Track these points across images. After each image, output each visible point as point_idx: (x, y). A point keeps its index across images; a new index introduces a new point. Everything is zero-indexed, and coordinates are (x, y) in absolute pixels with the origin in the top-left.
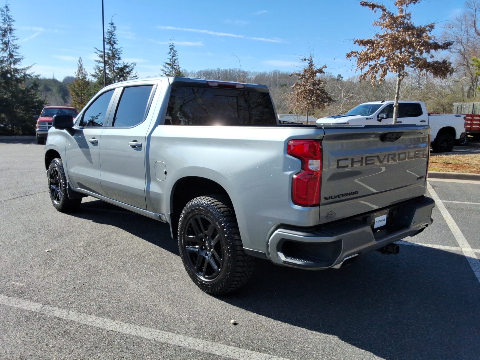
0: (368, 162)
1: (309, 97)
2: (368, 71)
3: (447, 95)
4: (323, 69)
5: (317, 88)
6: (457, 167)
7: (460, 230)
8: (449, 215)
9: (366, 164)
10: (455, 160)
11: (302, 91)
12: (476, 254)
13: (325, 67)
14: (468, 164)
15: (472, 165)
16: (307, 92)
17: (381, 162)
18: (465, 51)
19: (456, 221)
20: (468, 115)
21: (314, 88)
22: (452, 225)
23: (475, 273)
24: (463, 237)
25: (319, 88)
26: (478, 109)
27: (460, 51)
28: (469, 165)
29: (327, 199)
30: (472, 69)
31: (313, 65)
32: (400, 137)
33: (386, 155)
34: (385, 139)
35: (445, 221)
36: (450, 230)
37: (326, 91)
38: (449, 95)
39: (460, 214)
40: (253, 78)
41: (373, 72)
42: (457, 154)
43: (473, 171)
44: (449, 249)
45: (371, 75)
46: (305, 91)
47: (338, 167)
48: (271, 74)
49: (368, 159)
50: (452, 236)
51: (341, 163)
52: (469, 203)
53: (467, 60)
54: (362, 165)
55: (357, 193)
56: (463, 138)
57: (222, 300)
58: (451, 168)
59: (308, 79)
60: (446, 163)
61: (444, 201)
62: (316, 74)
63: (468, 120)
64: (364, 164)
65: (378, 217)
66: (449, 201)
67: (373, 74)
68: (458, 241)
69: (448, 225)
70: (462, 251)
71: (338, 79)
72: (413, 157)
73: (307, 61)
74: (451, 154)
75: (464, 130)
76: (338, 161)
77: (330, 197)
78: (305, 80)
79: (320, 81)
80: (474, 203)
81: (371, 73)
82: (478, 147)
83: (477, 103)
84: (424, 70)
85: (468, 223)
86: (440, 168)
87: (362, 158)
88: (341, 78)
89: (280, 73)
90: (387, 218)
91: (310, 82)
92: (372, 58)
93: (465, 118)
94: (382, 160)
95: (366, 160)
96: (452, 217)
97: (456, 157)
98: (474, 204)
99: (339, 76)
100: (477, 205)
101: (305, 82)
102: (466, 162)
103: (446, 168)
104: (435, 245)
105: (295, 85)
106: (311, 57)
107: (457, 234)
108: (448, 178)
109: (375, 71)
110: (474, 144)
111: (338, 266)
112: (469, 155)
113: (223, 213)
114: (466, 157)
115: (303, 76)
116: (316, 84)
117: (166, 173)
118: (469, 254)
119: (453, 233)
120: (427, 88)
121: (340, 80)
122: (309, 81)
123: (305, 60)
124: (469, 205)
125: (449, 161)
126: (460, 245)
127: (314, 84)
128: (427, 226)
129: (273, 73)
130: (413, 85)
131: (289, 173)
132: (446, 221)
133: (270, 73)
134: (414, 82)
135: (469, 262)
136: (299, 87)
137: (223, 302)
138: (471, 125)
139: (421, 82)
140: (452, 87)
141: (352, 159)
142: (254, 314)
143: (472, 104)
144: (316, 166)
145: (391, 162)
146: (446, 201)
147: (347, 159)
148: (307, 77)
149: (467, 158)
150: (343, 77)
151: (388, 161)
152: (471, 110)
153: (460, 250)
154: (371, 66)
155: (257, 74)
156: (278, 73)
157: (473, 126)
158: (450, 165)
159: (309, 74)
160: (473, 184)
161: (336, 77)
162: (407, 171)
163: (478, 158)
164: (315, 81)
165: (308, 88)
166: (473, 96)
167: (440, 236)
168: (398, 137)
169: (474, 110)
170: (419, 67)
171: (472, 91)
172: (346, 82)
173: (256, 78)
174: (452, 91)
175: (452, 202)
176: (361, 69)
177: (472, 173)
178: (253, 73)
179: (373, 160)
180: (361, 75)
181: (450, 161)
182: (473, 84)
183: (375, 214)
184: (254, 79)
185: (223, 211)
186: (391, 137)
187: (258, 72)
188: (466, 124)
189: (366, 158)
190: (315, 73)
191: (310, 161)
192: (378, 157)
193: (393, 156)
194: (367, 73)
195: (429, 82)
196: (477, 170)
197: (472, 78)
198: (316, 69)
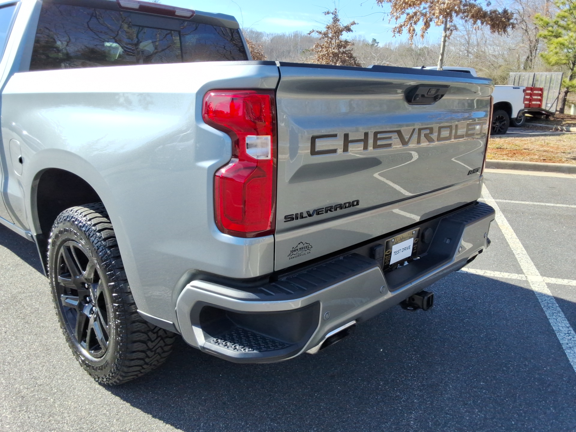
0: (379, 143)
1: (333, 62)
2: (405, 22)
3: (500, 66)
4: (351, 26)
5: (343, 51)
6: (514, 153)
7: (522, 246)
8: (505, 221)
9: (375, 146)
10: (511, 144)
11: (325, 55)
12: (549, 285)
13: (354, 23)
14: (528, 149)
15: (533, 151)
16: (330, 57)
17: (404, 143)
18: (524, 12)
19: (516, 231)
20: (528, 89)
21: (339, 52)
22: (510, 237)
23: (551, 321)
24: (528, 256)
25: (346, 51)
26: (539, 81)
27: (518, 11)
28: (529, 151)
29: (292, 219)
30: (531, 35)
31: (338, 20)
32: (442, 96)
33: (414, 130)
34: (415, 99)
35: (500, 231)
36: (509, 245)
37: (354, 55)
38: (502, 67)
39: (520, 219)
40: (268, 41)
41: (411, 24)
42: (512, 137)
43: (534, 159)
44: (508, 277)
45: (408, 26)
46: (328, 55)
47: (314, 152)
48: (291, 36)
49: (379, 136)
50: (511, 254)
51: (321, 145)
52: (531, 203)
53: (526, 23)
54: (365, 148)
55: (358, 204)
56: (520, 117)
57: (116, 394)
58: (506, 154)
59: (332, 39)
60: (500, 148)
61: (498, 200)
62: (342, 33)
63: (527, 94)
64: (370, 148)
65: (397, 243)
66: (505, 201)
67: (412, 26)
68: (520, 264)
69: (504, 237)
70: (527, 282)
71: (373, 45)
72: (464, 135)
73: (331, 15)
74: (506, 136)
75: (522, 107)
76: (313, 139)
77: (297, 214)
78: (328, 39)
79: (346, 42)
80: (538, 203)
81: (409, 25)
82: (537, 129)
83: (539, 74)
84: (479, 22)
85: (533, 234)
86: (493, 155)
87: (366, 134)
88: (376, 43)
89: (303, 35)
90: (414, 244)
91: (334, 43)
92: (411, 3)
93: (524, 91)
94: (407, 140)
95: (376, 139)
96: (510, 224)
97: (513, 141)
98: (538, 205)
99: (374, 40)
100: (542, 206)
101: (327, 43)
102: (525, 147)
103: (500, 155)
104: (487, 271)
105: (316, 47)
106: (336, 9)
107: (518, 252)
108: (502, 168)
109: (413, 22)
110: (533, 125)
111: (313, 351)
112: (528, 138)
113: (105, 240)
114: (525, 140)
115: (326, 34)
116: (342, 46)
117: (21, 160)
118: (539, 285)
119: (512, 249)
120: (477, 57)
121: (375, 46)
122: (333, 41)
123: (328, 13)
124: (531, 206)
125: (503, 145)
126: (524, 271)
127: (339, 46)
128: (481, 252)
129: (293, 35)
130: (461, 53)
131: (207, 164)
132: (502, 231)
133: (289, 35)
134: (462, 49)
135: (540, 301)
136: (321, 49)
137: (117, 399)
138: (530, 100)
139: (470, 50)
140: (506, 56)
141: (346, 136)
142: (167, 425)
143: (532, 74)
144: (264, 150)
145: (424, 144)
146: (501, 201)
147: (335, 136)
148: (330, 35)
149: (526, 142)
150: (379, 43)
151: (419, 142)
152: (531, 82)
153: (524, 279)
154: (409, 14)
155: (274, 35)
156: (299, 35)
157: (534, 103)
158: (505, 151)
159: (333, 32)
160: (534, 176)
161: (370, 42)
162: (453, 159)
163: (539, 141)
164: (341, 42)
165: (332, 50)
166: (530, 67)
167: (495, 255)
168: (440, 96)
169: (534, 83)
170: (473, 16)
171: (529, 62)
172: (381, 48)
173: (271, 41)
174: (506, 61)
175: (509, 201)
176: (396, 19)
177: (533, 161)
178: (269, 34)
179: (390, 138)
180: (396, 27)
181: (505, 146)
182: (531, 53)
183: (392, 239)
184: (270, 41)
185: (106, 236)
186: (426, 95)
187: (275, 34)
188: (525, 99)
189: (376, 134)
190: (341, 31)
191: (250, 139)
192: (399, 133)
193: (428, 131)
194: (402, 24)
195: (480, 50)
196: (540, 157)
197: (530, 46)
198: (341, 25)
